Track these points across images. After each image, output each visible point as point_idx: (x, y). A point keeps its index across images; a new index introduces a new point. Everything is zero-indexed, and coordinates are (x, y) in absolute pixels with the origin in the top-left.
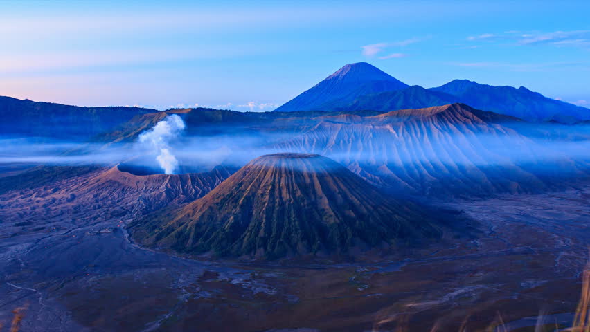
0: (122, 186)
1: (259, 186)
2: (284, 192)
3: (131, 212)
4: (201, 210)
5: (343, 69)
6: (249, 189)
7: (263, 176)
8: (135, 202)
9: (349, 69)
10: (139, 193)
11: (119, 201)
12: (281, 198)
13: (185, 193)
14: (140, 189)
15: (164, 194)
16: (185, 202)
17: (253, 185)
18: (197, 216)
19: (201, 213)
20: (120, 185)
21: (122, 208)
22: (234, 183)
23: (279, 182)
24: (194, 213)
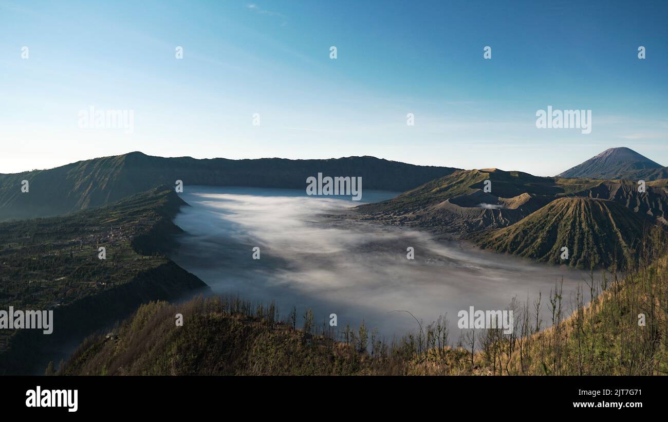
0: (451, 213)
1: (562, 218)
2: (583, 225)
3: (458, 231)
4: (514, 232)
5: (606, 152)
6: (554, 219)
7: (565, 211)
8: (461, 224)
9: (611, 152)
10: (464, 219)
11: (449, 223)
12: (581, 228)
13: (497, 221)
14: (464, 216)
15: (482, 221)
16: (497, 227)
17: (558, 217)
18: (512, 237)
19: (515, 234)
20: (450, 212)
21: (452, 227)
22: (541, 214)
23: (580, 217)
24: (509, 234)
